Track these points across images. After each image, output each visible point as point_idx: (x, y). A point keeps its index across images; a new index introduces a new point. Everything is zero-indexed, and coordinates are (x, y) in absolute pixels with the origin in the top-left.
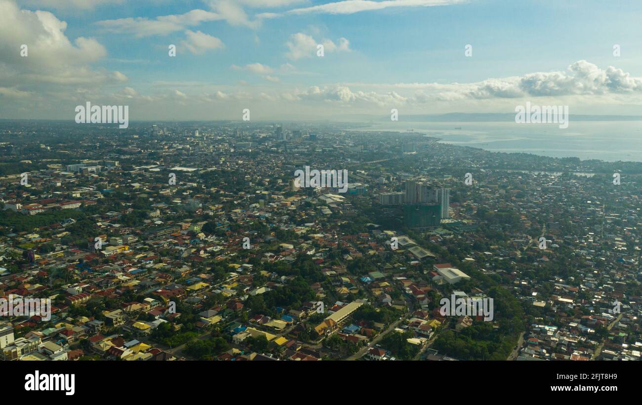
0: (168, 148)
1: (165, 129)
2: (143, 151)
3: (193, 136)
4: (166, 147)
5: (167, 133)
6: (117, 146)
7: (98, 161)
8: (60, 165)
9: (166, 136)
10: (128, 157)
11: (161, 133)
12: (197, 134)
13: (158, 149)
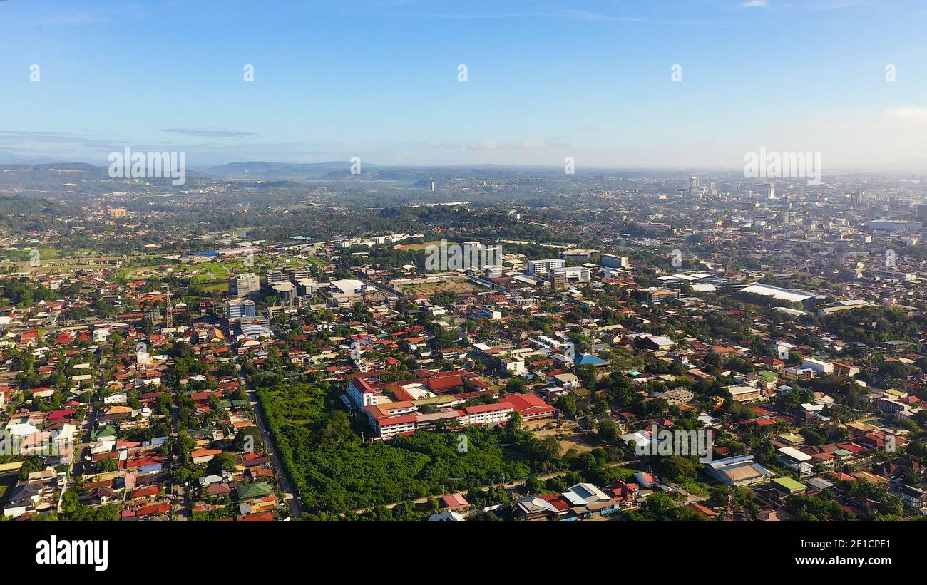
0: (722, 226)
1: (713, 184)
2: (675, 231)
3: (764, 199)
4: (719, 223)
5: (715, 192)
6: (629, 216)
7: (591, 251)
8: (522, 256)
9: (715, 197)
10: (647, 242)
11: (705, 190)
12: (772, 196)
13: (703, 227)
